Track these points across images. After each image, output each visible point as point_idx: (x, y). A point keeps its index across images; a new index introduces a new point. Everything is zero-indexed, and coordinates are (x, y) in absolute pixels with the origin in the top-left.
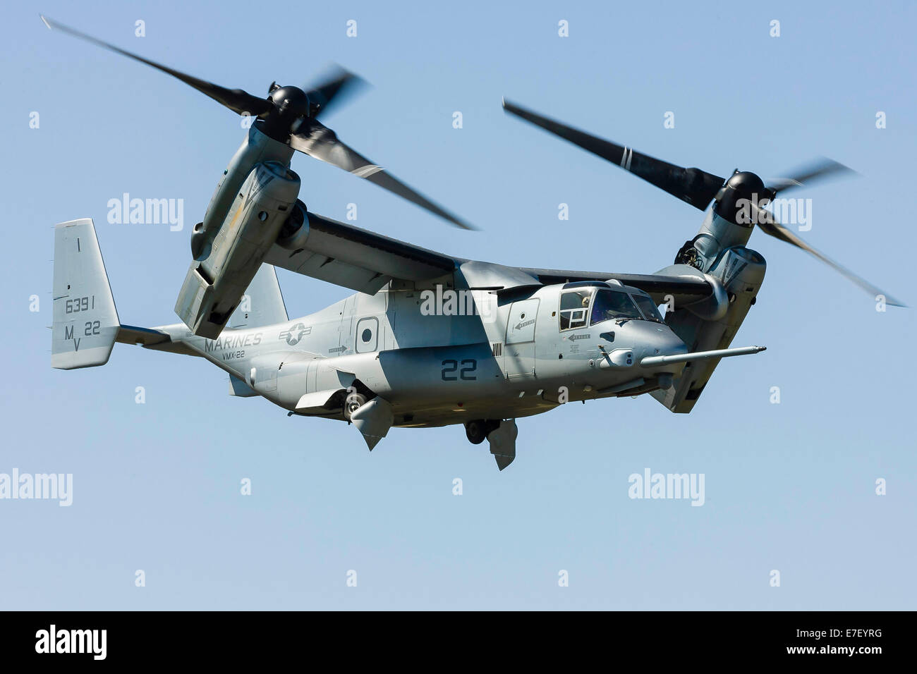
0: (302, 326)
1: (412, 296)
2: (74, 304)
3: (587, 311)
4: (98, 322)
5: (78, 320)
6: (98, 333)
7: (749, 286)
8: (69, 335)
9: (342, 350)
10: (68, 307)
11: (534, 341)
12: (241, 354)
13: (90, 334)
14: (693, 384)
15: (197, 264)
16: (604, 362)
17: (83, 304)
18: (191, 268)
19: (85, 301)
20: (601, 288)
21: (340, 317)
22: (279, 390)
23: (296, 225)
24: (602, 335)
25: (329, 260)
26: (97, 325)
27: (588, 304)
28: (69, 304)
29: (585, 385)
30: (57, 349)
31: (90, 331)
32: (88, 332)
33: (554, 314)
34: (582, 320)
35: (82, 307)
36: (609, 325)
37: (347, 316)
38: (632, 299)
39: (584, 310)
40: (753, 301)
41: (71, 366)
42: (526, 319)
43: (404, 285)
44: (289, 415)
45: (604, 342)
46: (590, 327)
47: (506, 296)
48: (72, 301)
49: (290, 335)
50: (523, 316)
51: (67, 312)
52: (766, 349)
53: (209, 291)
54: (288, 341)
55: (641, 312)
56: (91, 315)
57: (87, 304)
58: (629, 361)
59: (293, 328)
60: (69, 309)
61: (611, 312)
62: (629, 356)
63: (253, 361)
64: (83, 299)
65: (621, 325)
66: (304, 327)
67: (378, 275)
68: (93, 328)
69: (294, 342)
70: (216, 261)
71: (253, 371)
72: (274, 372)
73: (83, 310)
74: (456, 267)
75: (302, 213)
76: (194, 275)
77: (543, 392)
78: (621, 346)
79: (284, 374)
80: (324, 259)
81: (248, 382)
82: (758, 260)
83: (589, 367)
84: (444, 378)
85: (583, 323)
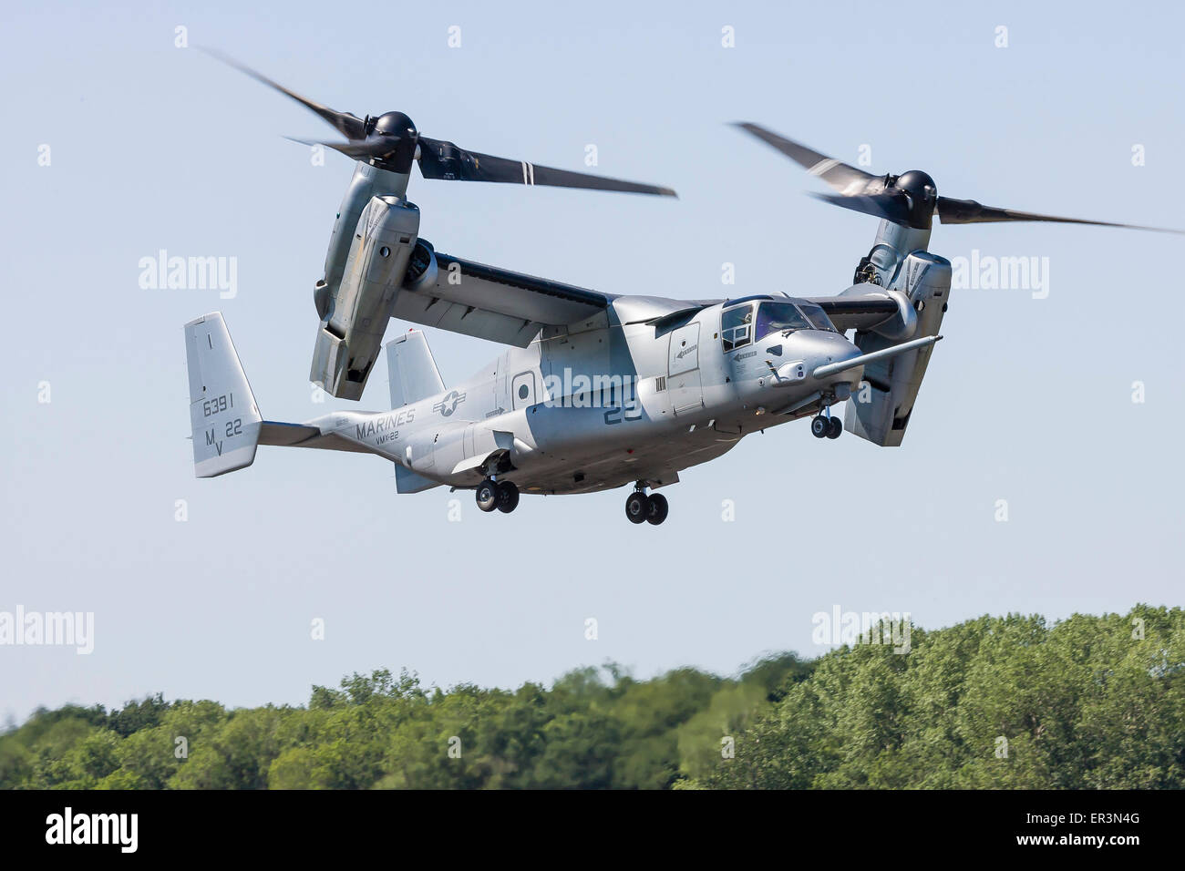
0: (455, 394)
1: (567, 342)
2: (212, 406)
3: (750, 327)
4: (239, 420)
5: (218, 422)
6: (240, 432)
7: (937, 290)
8: (210, 439)
9: (501, 411)
10: (205, 409)
11: (698, 368)
12: (395, 435)
13: (232, 435)
14: (896, 411)
15: (326, 324)
16: (774, 379)
17: (221, 404)
18: (320, 330)
19: (223, 400)
20: (764, 301)
21: (494, 377)
22: (437, 464)
23: (422, 266)
24: (769, 350)
25: (470, 309)
26: (238, 423)
27: (750, 320)
28: (207, 406)
29: (756, 407)
30: (200, 456)
31: (232, 432)
32: (229, 432)
33: (716, 336)
34: (746, 337)
35: (220, 407)
36: (775, 338)
37: (501, 375)
38: (799, 310)
39: (747, 326)
40: (945, 308)
41: (215, 472)
42: (688, 346)
43: (557, 331)
44: (452, 491)
45: (771, 357)
46: (754, 344)
47: (664, 325)
48: (208, 402)
49: (444, 406)
50: (684, 344)
51: (206, 416)
52: (942, 337)
53: (341, 346)
54: (443, 412)
55: (809, 321)
56: (230, 414)
57: (225, 403)
58: (801, 374)
59: (447, 398)
60: (208, 412)
61: (777, 325)
62: (800, 368)
63: (407, 440)
64: (221, 398)
65: (787, 336)
66: (457, 395)
67: (527, 322)
68: (234, 428)
69: (450, 413)
70: (344, 315)
71: (409, 450)
72: (430, 446)
73: (222, 410)
74: (608, 303)
75: (428, 253)
76: (324, 334)
77: (714, 423)
78: (790, 359)
79: (440, 446)
80: (464, 310)
81: (406, 464)
82: (943, 262)
83: (758, 386)
84: (608, 422)
85: (748, 341)
